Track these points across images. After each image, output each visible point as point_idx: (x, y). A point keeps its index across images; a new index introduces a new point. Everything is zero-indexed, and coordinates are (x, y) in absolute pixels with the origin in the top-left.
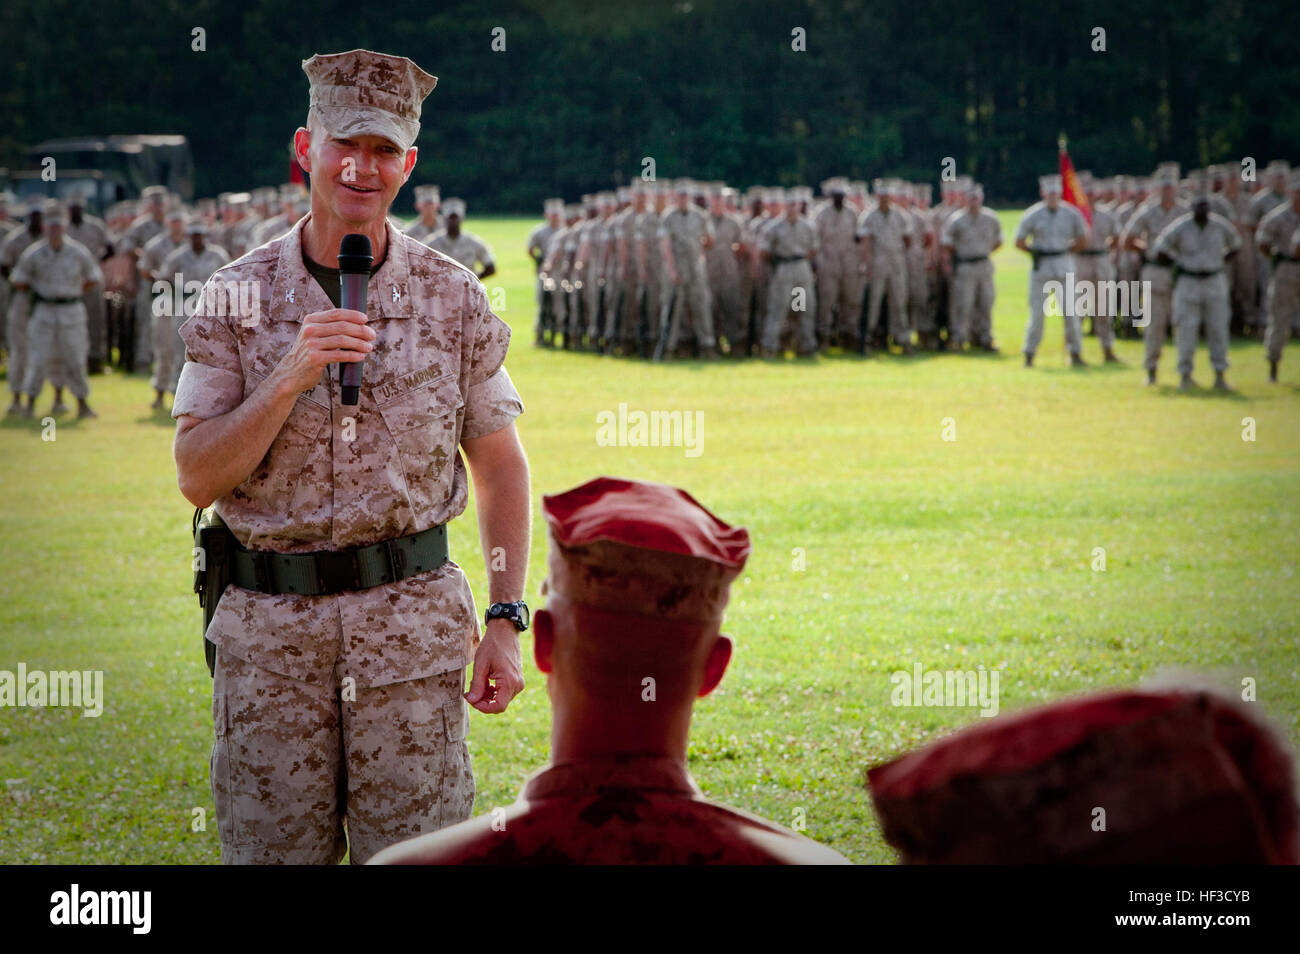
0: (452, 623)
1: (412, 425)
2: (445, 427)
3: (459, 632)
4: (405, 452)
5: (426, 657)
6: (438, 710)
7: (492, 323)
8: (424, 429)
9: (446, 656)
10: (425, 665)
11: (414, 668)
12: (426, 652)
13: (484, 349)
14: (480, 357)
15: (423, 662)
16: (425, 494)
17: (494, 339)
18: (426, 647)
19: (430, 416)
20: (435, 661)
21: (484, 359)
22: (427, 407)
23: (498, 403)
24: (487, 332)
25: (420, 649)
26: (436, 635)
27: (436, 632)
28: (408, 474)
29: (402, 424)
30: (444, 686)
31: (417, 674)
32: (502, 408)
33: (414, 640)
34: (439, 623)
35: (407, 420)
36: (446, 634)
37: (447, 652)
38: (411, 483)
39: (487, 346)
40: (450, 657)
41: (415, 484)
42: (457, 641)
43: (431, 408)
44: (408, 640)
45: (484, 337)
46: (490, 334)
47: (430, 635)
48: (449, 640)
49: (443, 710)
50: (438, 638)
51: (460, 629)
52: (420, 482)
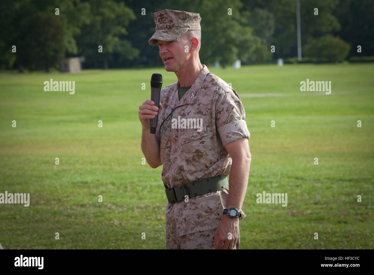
0: (204, 214)
1: (185, 142)
2: (201, 143)
3: (206, 217)
4: (184, 152)
5: (193, 226)
6: (199, 244)
7: (224, 104)
8: (190, 144)
9: (200, 226)
10: (192, 229)
11: (189, 230)
12: (193, 224)
13: (221, 114)
14: (220, 117)
15: (191, 228)
16: (194, 167)
17: (224, 110)
18: (193, 222)
19: (192, 139)
20: (196, 227)
21: (221, 118)
22: (191, 135)
23: (228, 133)
24: (222, 107)
25: (190, 223)
26: (197, 218)
27: (198, 217)
28: (186, 159)
29: (182, 142)
30: (202, 236)
31: (190, 232)
32: (230, 135)
33: (188, 220)
34: (198, 213)
35: (184, 140)
36: (201, 218)
37: (201, 224)
38: (188, 163)
39: (222, 113)
40: (202, 226)
41: (190, 163)
42: (206, 220)
43: (193, 136)
44: (186, 220)
45: (221, 109)
46: (223, 108)
47: (195, 218)
48: (202, 220)
49: (201, 244)
50: (198, 219)
51: (207, 216)
52: (191, 162)
